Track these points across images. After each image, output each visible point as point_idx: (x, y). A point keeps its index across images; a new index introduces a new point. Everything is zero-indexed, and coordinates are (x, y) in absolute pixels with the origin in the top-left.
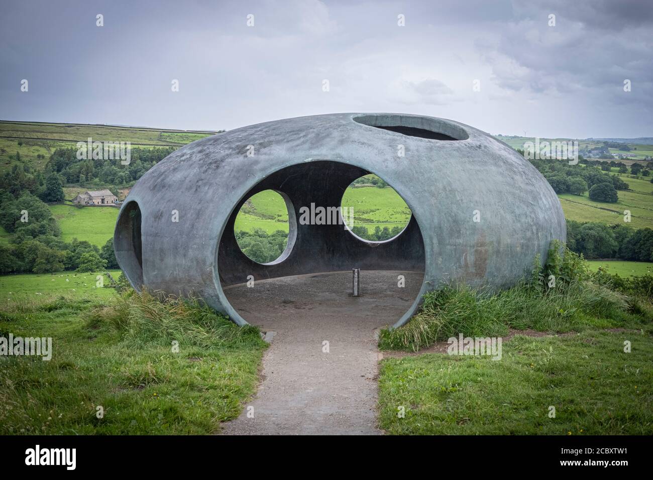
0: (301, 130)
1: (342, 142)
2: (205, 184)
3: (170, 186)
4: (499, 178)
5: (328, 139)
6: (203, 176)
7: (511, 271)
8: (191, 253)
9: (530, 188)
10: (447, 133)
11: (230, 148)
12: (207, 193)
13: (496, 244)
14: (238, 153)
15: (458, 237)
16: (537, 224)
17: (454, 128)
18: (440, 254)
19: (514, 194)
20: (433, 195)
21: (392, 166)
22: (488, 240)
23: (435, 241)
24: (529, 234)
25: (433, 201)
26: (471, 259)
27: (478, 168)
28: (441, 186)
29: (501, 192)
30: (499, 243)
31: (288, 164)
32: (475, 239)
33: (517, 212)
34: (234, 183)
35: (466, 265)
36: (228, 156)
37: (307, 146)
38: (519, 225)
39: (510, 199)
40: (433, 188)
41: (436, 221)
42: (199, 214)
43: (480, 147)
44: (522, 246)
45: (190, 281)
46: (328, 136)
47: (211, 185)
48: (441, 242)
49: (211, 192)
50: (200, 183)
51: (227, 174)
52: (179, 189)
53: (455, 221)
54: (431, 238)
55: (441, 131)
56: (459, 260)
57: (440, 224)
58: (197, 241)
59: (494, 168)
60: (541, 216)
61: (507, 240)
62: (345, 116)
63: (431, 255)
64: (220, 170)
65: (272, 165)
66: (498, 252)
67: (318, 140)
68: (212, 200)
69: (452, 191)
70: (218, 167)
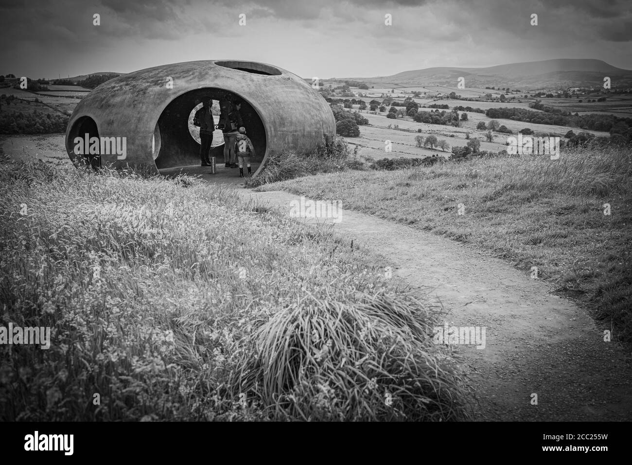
0: (188, 71)
1: (216, 77)
2: (139, 103)
3: (114, 105)
4: (301, 96)
5: (207, 76)
6: (136, 98)
7: (311, 146)
8: (137, 142)
9: (317, 101)
10: (267, 72)
11: (148, 82)
12: (142, 108)
13: (302, 131)
14: (155, 85)
15: (284, 127)
16: (322, 121)
17: (271, 68)
18: (275, 136)
19: (310, 104)
20: (270, 105)
21: (247, 90)
22: (298, 129)
23: (272, 129)
24: (318, 126)
25: (270, 108)
26: (290, 139)
27: (290, 90)
28: (273, 100)
29: (303, 103)
30: (304, 130)
31: (189, 90)
32: (292, 128)
33: (312, 114)
34: (158, 101)
35: (288, 143)
36: (149, 86)
37: (196, 79)
38: (313, 121)
39: (308, 106)
40: (269, 101)
41: (272, 118)
42: (139, 120)
43: (289, 79)
44: (316, 132)
45: (137, 158)
46: (207, 73)
47: (143, 103)
48: (275, 130)
49: (144, 107)
50: (136, 102)
51: (152, 97)
52: (121, 106)
53: (282, 118)
54: (270, 128)
55: (263, 70)
56: (284, 140)
57: (274, 120)
58: (141, 135)
59: (298, 91)
60: (324, 116)
61: (308, 129)
62: (209, 62)
63: (271, 137)
64: (147, 95)
65: (179, 91)
66: (304, 136)
67: (202, 77)
68: (146, 112)
69: (279, 102)
70: (145, 93)
